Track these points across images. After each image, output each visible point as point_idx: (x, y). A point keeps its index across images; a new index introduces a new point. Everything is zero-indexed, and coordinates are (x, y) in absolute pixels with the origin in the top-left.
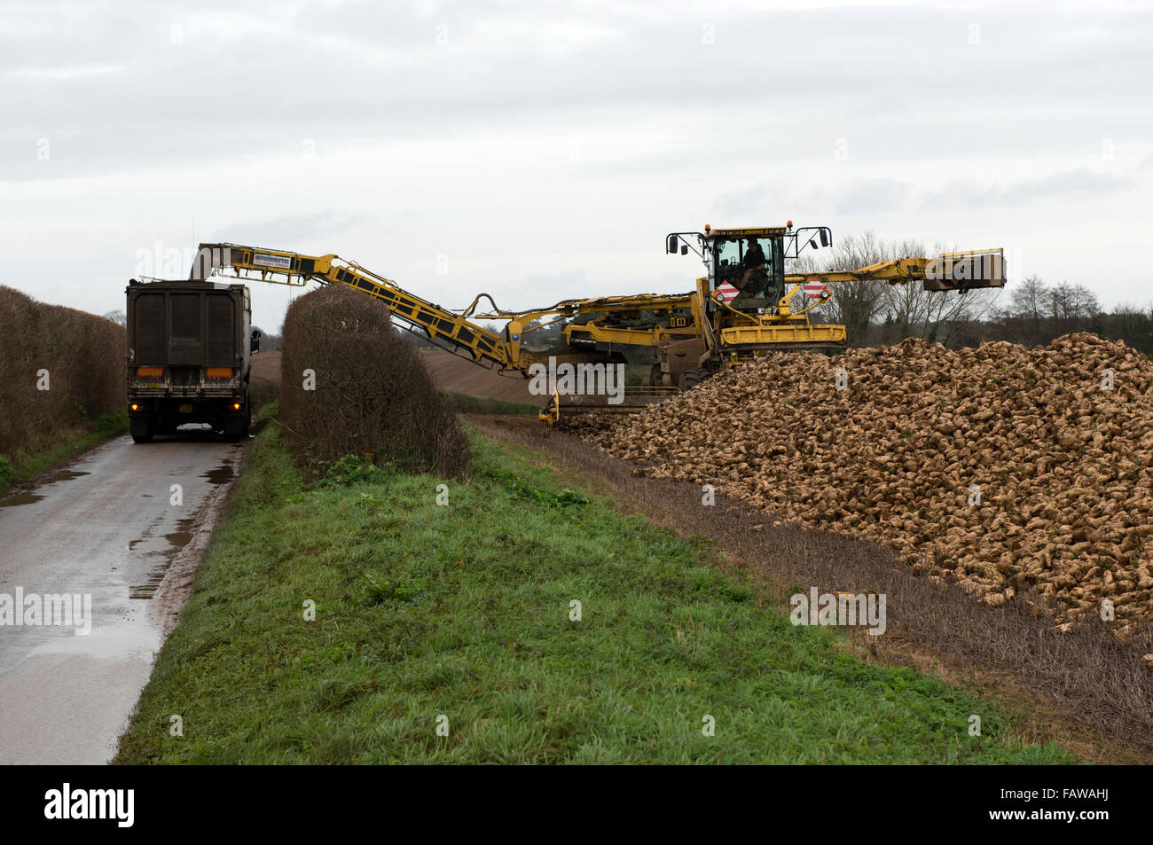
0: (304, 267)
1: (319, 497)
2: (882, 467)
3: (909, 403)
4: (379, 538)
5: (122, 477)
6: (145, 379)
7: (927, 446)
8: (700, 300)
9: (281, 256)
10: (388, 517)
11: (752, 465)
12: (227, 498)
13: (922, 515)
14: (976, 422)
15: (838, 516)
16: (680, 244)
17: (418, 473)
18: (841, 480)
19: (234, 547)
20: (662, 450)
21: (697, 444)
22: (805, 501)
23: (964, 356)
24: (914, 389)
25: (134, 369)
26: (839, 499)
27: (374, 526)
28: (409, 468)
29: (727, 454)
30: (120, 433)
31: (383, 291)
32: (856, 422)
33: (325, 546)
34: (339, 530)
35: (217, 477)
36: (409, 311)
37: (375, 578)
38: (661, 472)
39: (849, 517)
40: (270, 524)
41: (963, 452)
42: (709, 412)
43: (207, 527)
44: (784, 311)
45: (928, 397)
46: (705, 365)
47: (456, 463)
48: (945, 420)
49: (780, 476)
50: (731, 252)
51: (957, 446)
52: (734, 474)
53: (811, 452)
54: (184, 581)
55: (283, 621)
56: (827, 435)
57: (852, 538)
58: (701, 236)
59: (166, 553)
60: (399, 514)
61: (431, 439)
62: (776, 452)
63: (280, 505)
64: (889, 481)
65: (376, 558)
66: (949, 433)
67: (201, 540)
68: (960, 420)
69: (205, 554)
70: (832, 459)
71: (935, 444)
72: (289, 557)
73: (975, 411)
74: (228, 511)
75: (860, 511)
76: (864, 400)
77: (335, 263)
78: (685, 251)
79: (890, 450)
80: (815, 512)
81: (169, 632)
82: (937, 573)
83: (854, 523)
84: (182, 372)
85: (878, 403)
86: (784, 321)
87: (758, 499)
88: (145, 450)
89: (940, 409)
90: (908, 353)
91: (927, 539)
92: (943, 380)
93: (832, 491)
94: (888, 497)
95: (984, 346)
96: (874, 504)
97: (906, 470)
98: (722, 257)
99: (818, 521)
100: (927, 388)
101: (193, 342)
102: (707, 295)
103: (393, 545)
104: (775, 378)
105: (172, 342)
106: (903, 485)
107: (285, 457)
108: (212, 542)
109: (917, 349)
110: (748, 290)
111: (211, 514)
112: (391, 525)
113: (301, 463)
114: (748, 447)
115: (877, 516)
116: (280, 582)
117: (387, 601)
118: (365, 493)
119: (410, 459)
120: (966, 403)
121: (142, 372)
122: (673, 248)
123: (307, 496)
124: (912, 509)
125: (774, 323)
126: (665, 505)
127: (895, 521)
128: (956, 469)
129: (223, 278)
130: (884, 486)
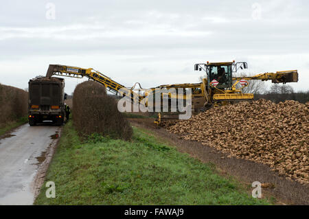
0: (83, 72)
1: (86, 147)
2: (261, 139)
3: (264, 119)
4: (108, 164)
5: (25, 137)
6: (33, 109)
7: (275, 132)
8: (204, 85)
9: (75, 68)
10: (110, 156)
11: (215, 136)
12: (57, 144)
13: (275, 155)
14: (290, 125)
15: (248, 154)
16: (199, 67)
17: (117, 139)
18: (247, 143)
19: (59, 164)
20: (185, 131)
21: (196, 129)
22: (236, 149)
23: (280, 104)
24: (265, 114)
25: (30, 106)
26: (247, 149)
27: (105, 159)
28: (113, 137)
29: (207, 133)
30: (26, 123)
31: (107, 80)
32: (248, 124)
33: (90, 166)
34: (94, 160)
35: (54, 137)
36: (115, 87)
37: (109, 183)
38: (187, 138)
39: (251, 155)
40: (70, 155)
41: (287, 135)
42: (198, 120)
43: (51, 155)
44: (234, 89)
45: (271, 117)
46: (206, 106)
47: (128, 136)
48: (280, 125)
49: (225, 140)
50: (215, 70)
51: (284, 133)
52: (209, 139)
53: (234, 133)
54: (42, 175)
55: (76, 198)
56: (239, 128)
57: (253, 162)
58: (205, 65)
59: (37, 164)
60: (113, 155)
61: (121, 128)
62: (222, 133)
63: (73, 148)
64: (263, 144)
65: (107, 172)
66: (282, 129)
67: (48, 159)
68: (285, 125)
69: (50, 165)
70: (242, 135)
71: (277, 132)
72: (77, 169)
73: (289, 122)
74: (58, 149)
75: (255, 153)
76: (248, 117)
77: (92, 71)
78: (200, 70)
79: (263, 134)
80: (239, 153)
81: (36, 196)
82: (288, 176)
83: (253, 157)
84: (44, 107)
85: (254, 118)
86: (233, 92)
87: (219, 148)
88: (33, 128)
89: (277, 121)
90: (261, 103)
91: (278, 163)
92: (274, 112)
93: (245, 147)
94: (263, 149)
95: (286, 102)
96: (259, 151)
97: (268, 140)
98: (212, 72)
99: (241, 155)
100: (270, 114)
101: (47, 98)
102: (207, 84)
103: (113, 167)
104: (218, 110)
105: (42, 98)
106: (268, 144)
107: (75, 132)
108: (52, 161)
109: (263, 102)
110: (221, 82)
111: (52, 150)
112: (111, 158)
113: (80, 135)
114: (213, 131)
115: (260, 155)
116: (75, 179)
117: (114, 192)
118: (101, 146)
119: (114, 134)
120: (286, 120)
121: (33, 106)
122: (197, 69)
123: (82, 146)
124: (271, 153)
125: (230, 93)
126: (191, 149)
127: (266, 156)
128: (285, 140)
129: (57, 76)
130: (262, 145)
